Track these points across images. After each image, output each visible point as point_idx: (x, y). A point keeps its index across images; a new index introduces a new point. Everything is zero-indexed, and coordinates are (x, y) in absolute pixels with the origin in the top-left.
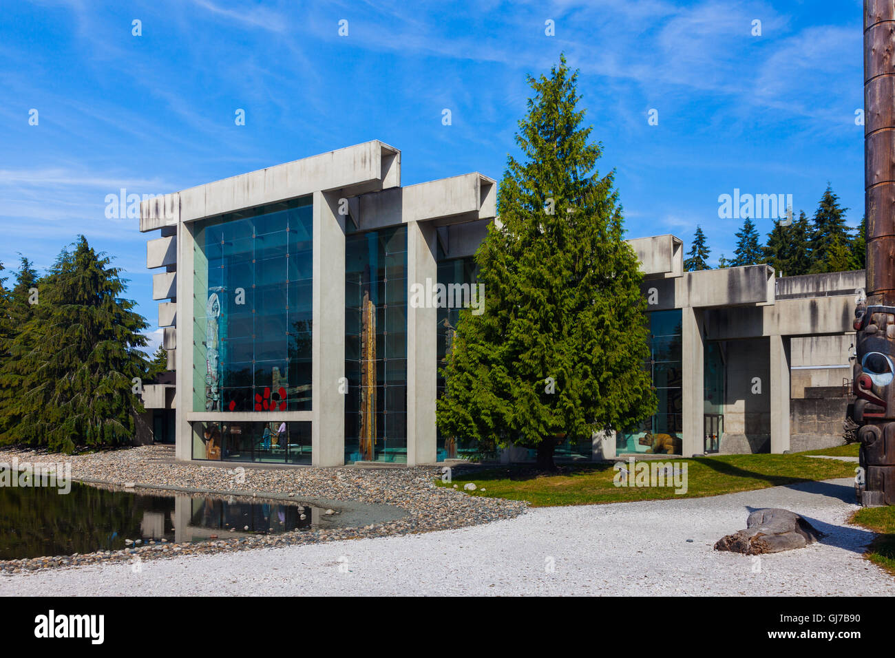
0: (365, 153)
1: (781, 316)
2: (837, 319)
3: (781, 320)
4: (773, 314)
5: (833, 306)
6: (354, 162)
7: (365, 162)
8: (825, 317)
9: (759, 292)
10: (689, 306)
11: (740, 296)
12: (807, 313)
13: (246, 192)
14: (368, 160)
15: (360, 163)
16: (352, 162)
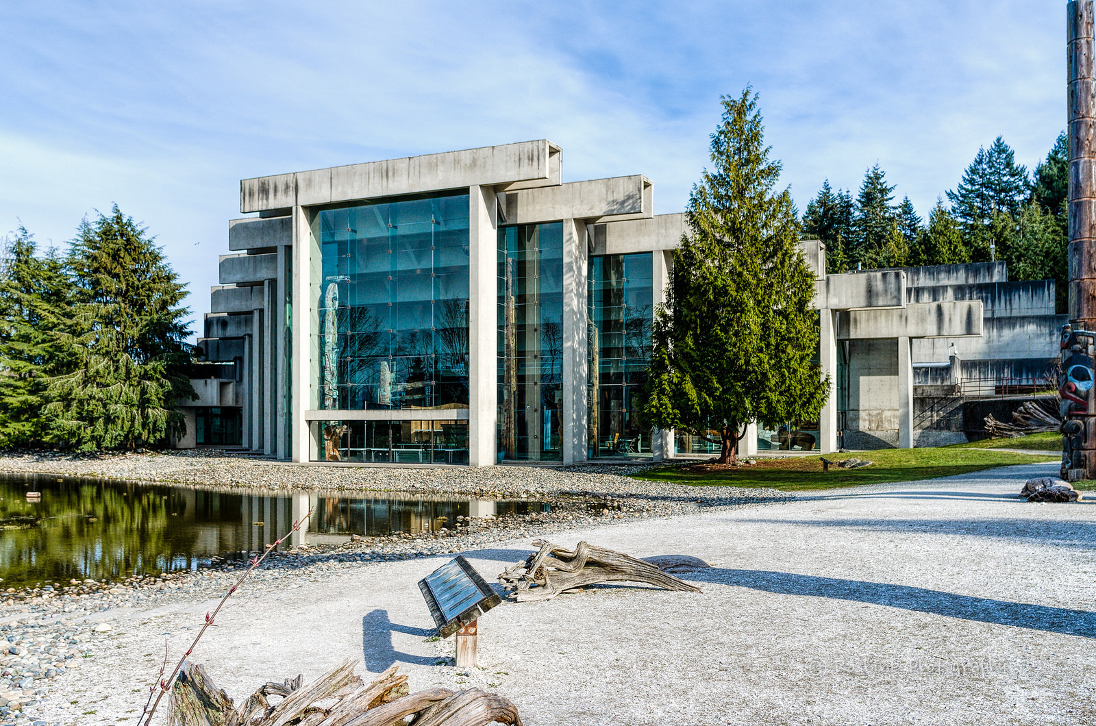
0: (532, 150)
1: (909, 319)
2: (961, 322)
3: (909, 323)
4: (901, 317)
5: (958, 311)
6: (520, 159)
7: (532, 160)
8: (950, 320)
9: (895, 297)
10: (827, 308)
11: (877, 300)
12: (933, 317)
13: (385, 179)
14: (535, 158)
15: (526, 161)
16: (517, 159)
